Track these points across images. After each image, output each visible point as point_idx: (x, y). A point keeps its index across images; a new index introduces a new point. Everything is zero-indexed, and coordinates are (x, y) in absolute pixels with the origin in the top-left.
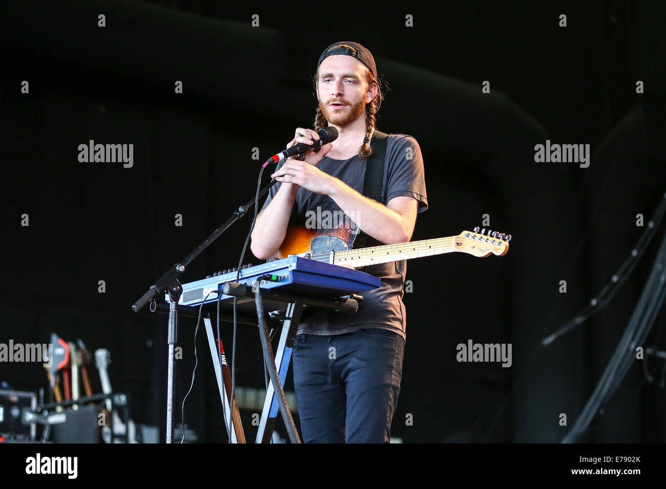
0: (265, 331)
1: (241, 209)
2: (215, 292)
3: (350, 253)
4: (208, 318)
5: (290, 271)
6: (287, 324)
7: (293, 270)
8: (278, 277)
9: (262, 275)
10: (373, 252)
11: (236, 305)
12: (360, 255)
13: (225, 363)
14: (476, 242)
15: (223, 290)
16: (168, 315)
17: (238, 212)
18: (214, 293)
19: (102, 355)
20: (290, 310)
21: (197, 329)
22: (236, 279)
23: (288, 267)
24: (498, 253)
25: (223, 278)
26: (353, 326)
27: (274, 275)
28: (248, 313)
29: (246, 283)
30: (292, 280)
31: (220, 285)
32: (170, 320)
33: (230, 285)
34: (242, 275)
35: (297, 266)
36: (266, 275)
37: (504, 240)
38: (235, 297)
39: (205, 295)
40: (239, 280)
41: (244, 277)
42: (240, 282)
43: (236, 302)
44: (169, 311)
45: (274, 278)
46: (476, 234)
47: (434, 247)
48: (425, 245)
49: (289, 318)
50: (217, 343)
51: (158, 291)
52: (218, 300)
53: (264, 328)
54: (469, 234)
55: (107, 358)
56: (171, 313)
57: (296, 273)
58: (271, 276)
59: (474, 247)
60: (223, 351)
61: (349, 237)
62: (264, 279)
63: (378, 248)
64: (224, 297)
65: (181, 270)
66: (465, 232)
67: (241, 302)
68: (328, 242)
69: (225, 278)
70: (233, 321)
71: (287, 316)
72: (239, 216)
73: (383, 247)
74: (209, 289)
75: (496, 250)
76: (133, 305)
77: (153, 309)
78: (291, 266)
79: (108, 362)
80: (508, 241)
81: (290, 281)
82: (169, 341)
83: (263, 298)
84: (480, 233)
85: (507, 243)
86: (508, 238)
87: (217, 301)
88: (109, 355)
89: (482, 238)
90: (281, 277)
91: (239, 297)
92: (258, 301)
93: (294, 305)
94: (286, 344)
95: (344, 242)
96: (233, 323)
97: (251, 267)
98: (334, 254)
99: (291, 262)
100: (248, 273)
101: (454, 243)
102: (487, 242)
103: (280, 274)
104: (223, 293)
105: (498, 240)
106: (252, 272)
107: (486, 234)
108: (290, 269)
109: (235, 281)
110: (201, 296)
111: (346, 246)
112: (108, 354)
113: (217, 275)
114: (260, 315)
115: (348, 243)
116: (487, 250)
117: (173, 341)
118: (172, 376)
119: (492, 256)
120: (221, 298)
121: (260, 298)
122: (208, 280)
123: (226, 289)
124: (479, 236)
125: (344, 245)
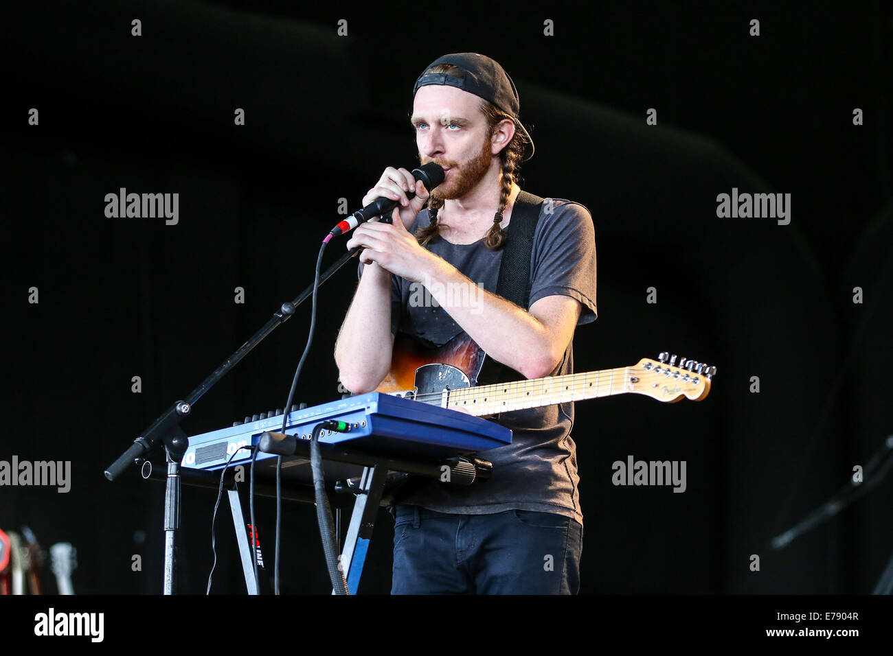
0: (326, 511)
1: (285, 309)
2: (247, 447)
3: (471, 391)
4: (235, 490)
5: (367, 416)
6: (361, 500)
7: (371, 414)
8: (347, 424)
9: (322, 422)
10: (505, 391)
11: (280, 469)
12: (486, 395)
13: (261, 563)
14: (660, 377)
15: (259, 444)
16: (165, 483)
17: (281, 313)
18: (244, 450)
19: (62, 554)
20: (367, 478)
21: (216, 507)
22: (281, 427)
23: (363, 410)
24: (694, 396)
25: (260, 426)
26: (492, 504)
27: (342, 422)
28: (299, 483)
29: (296, 434)
30: (371, 431)
31: (255, 437)
32: (168, 492)
33: (271, 437)
34: (290, 422)
35: (379, 406)
36: (328, 421)
37: (704, 374)
38: (279, 456)
39: (230, 452)
40: (285, 428)
41: (294, 424)
42: (288, 432)
43: (280, 466)
44: (166, 476)
45: (342, 426)
46: (661, 364)
47: (597, 384)
48: (584, 381)
49: (364, 492)
50: (248, 530)
51: (147, 446)
52: (251, 460)
53: (325, 507)
54: (650, 364)
55: (72, 558)
56: (169, 481)
57: (378, 419)
58: (337, 423)
59: (657, 386)
60: (258, 542)
61: (472, 366)
62: (326, 428)
63: (514, 384)
64: (262, 456)
65: (183, 411)
66: (645, 361)
67: (289, 464)
68: (440, 374)
69: (263, 426)
70: (276, 495)
71: (361, 487)
72: (281, 319)
73: (521, 383)
74: (237, 443)
75: (690, 390)
76: (106, 470)
77: (146, 473)
78: (368, 408)
79: (72, 565)
80: (709, 376)
81: (367, 431)
82: (166, 526)
83: (323, 458)
84: (667, 362)
85: (708, 380)
86: (711, 372)
87: (250, 463)
88: (75, 555)
89: (669, 370)
90: (352, 425)
91: (285, 456)
92: (315, 462)
93: (372, 470)
94: (359, 533)
95: (463, 375)
96: (276, 499)
97: (305, 408)
98: (449, 394)
99: (369, 400)
100: (300, 417)
101: (627, 379)
102: (676, 377)
103: (351, 420)
104: (259, 450)
105: (694, 375)
106: (306, 416)
107: (677, 364)
108: (368, 412)
109: (279, 430)
110: (224, 455)
111: (467, 380)
112: (72, 552)
113: (250, 421)
114: (317, 486)
115: (470, 376)
116: (678, 391)
117: (172, 526)
118: (170, 582)
119: (683, 400)
120: (255, 457)
121: (318, 458)
122: (236, 429)
123: (265, 443)
124: (665, 367)
125: (464, 379)
